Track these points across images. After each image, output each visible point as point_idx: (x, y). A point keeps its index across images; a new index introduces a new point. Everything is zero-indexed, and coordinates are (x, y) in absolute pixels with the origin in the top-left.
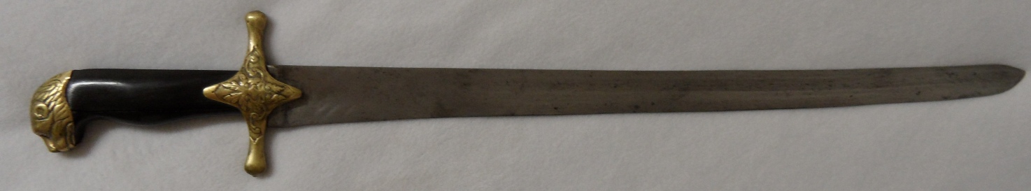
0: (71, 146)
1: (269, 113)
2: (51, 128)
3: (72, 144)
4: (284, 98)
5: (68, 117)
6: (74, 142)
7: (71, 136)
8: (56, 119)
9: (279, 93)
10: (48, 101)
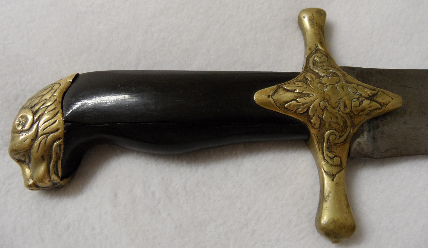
0: (54, 178)
1: (353, 131)
2: (31, 146)
3: (57, 175)
4: (378, 106)
5: (57, 130)
6: (60, 174)
7: (56, 162)
8: (40, 132)
9: (371, 98)
10: (37, 107)
